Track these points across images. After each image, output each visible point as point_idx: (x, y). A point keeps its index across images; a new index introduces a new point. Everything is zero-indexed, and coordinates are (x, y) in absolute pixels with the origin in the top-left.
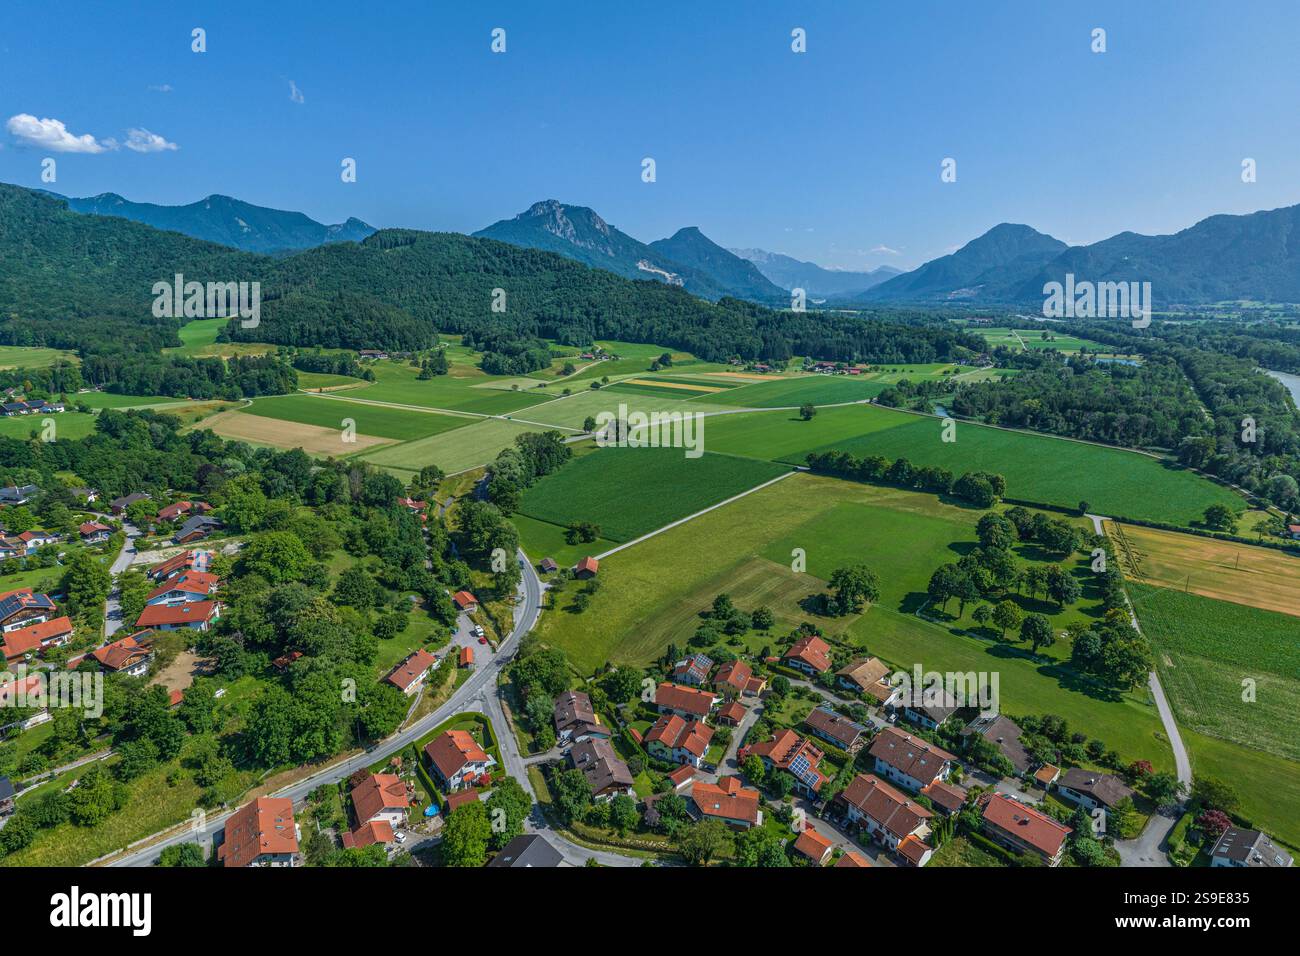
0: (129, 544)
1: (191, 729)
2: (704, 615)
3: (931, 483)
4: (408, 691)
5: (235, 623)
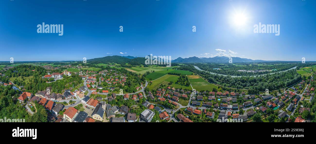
0: (122, 76)
2: (160, 85)
3: (176, 74)
4: (137, 89)
5: (127, 82)
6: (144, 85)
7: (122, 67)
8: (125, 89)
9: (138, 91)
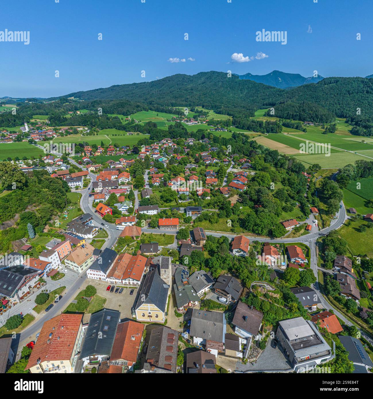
0: (232, 166)
1: (233, 213)
4: (287, 229)
5: (248, 192)
6: (323, 221)
7: (237, 127)
8: (238, 215)
9: (288, 233)
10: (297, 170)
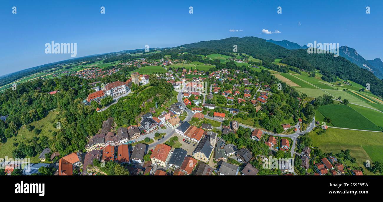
0: (260, 88)
1: (257, 116)
2: (342, 151)
4: (284, 129)
5: (267, 105)
6: (303, 127)
7: (264, 67)
8: (259, 118)
9: (284, 132)
10: (295, 96)
